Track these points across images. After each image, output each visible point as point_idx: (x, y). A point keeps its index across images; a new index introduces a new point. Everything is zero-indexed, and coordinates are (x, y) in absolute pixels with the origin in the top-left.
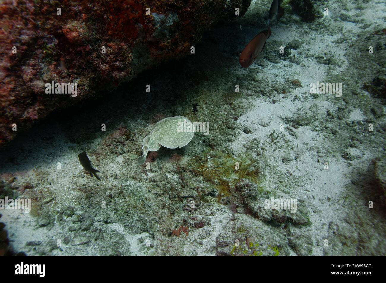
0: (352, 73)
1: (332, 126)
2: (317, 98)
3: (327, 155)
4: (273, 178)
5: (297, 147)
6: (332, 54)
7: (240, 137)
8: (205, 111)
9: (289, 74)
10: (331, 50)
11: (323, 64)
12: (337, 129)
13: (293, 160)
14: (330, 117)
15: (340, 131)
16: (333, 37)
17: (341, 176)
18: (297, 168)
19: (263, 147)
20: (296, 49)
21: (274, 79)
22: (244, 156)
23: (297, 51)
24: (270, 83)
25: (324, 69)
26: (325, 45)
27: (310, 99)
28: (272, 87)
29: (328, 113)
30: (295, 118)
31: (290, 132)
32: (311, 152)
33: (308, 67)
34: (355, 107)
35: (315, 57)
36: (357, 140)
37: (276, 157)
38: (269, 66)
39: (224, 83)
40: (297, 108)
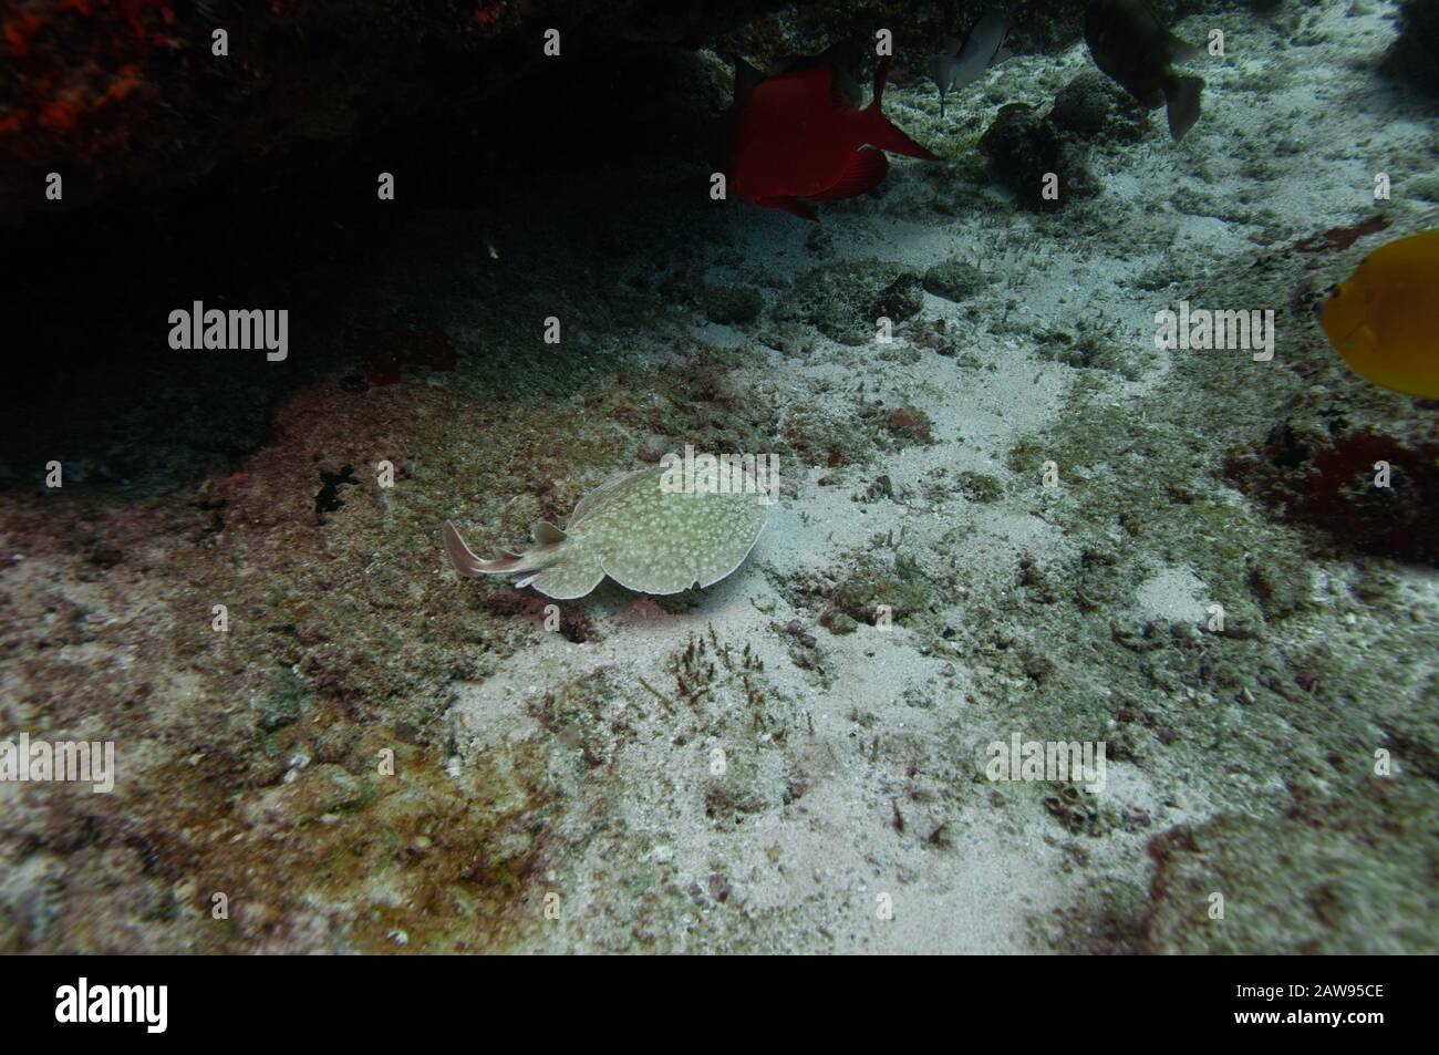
0: (1180, 405)
1: (1031, 638)
2: (994, 497)
3: (959, 789)
4: (609, 911)
5: (812, 733)
6: (1110, 325)
7: (525, 660)
8: (382, 509)
9: (889, 385)
10: (1106, 313)
11: (1061, 361)
12: (1052, 657)
13: (766, 805)
14: (1033, 593)
15: (1068, 664)
16: (1126, 264)
17: (1011, 926)
18: (773, 854)
19: (624, 720)
20: (957, 300)
21: (804, 397)
22: (504, 764)
23: (960, 305)
24: (783, 415)
25: (1060, 384)
26: (1085, 295)
27: (958, 503)
28: (790, 434)
29: (1028, 576)
30: (843, 579)
31: (797, 651)
32: (883, 769)
33: (991, 368)
34: (1169, 558)
35: (1036, 336)
36: (1150, 721)
37: (675, 780)
38: (818, 353)
39: (548, 394)
40: (872, 532)
